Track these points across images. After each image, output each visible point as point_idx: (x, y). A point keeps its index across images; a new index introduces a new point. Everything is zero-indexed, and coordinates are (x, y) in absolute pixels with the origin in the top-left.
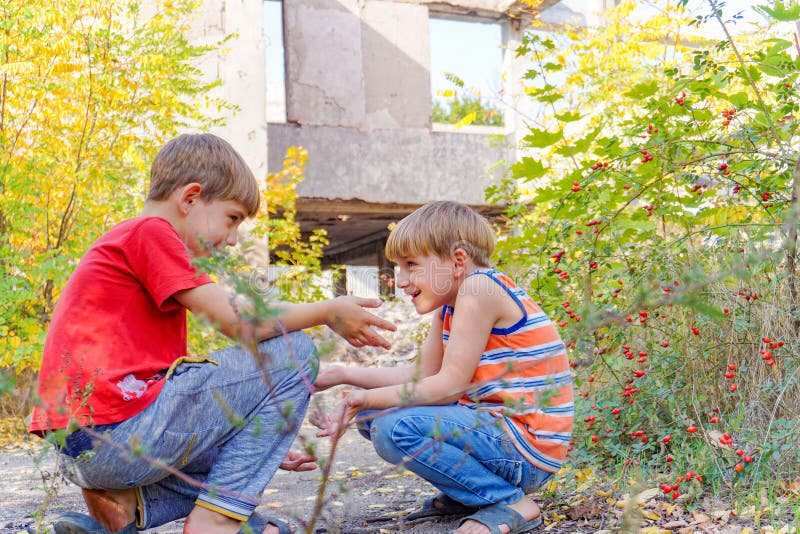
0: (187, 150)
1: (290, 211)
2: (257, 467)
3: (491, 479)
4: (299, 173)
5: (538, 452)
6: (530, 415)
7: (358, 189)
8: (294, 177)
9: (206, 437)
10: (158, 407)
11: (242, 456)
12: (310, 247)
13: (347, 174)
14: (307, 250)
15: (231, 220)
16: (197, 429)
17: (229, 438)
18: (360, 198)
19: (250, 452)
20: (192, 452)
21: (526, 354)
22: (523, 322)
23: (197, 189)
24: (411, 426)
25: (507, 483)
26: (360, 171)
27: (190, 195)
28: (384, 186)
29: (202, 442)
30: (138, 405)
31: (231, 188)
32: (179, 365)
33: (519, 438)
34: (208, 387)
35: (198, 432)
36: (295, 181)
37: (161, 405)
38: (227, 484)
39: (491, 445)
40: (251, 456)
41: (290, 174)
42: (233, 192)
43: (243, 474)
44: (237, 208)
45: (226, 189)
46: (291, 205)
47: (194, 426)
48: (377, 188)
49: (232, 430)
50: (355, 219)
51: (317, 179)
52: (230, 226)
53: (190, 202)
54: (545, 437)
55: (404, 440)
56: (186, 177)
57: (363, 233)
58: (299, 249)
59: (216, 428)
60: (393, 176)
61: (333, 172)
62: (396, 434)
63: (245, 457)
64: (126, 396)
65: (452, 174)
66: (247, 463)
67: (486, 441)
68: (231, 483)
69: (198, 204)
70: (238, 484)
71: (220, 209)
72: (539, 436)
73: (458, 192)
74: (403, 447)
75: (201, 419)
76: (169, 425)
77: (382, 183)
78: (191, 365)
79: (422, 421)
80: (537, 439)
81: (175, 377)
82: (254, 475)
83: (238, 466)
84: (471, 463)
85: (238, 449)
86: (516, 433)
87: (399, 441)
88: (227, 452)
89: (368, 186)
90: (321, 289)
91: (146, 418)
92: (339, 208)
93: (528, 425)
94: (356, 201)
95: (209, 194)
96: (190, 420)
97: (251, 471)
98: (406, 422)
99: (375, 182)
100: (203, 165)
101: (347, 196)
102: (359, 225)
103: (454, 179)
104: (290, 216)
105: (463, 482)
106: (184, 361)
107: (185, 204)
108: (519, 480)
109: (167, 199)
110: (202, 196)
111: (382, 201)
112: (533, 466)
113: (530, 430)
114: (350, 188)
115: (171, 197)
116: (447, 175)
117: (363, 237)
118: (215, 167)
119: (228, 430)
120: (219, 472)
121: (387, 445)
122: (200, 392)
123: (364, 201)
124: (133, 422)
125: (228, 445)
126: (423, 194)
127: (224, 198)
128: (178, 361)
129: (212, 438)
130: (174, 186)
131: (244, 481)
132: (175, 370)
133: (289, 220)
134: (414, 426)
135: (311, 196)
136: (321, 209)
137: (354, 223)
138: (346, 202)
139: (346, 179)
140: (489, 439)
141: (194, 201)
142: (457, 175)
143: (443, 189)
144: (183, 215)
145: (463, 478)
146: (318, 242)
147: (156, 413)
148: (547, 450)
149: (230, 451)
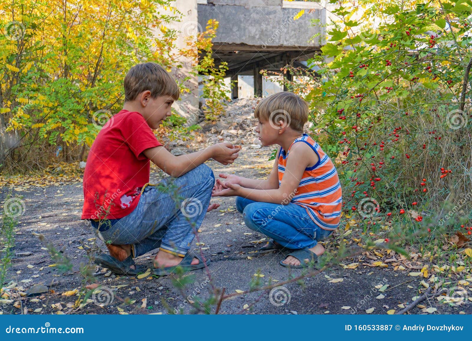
0: (140, 73)
1: (210, 52)
2: (187, 231)
3: (302, 237)
4: (214, 33)
5: (325, 223)
6: (320, 206)
7: (244, 38)
8: (211, 35)
9: (162, 221)
10: (138, 210)
11: (180, 227)
12: (219, 71)
13: (238, 30)
14: (218, 73)
15: (167, 105)
16: (157, 218)
17: (172, 219)
18: (245, 42)
19: (183, 225)
20: (155, 228)
21: (320, 179)
22: (319, 163)
23: (148, 93)
24: (262, 214)
25: (309, 238)
26: (245, 29)
27: (146, 97)
28: (257, 37)
29: (160, 224)
30: (129, 211)
31: (165, 89)
32: (146, 187)
33: (316, 218)
34: (161, 198)
35: (158, 219)
36: (212, 37)
37: (139, 209)
38: (174, 240)
39: (302, 222)
40: (185, 226)
41: (209, 33)
42: (166, 91)
43: (181, 235)
44: (169, 98)
45: (163, 90)
46: (210, 49)
47: (156, 217)
48: (254, 38)
49: (174, 216)
50: (242, 53)
51: (223, 33)
52: (166, 108)
53: (146, 99)
54: (328, 216)
55: (259, 221)
56: (143, 87)
57: (247, 59)
58: (214, 72)
59: (166, 217)
60: (262, 31)
61: (231, 29)
62: (255, 218)
63: (182, 227)
64: (123, 206)
65: (292, 30)
66: (182, 230)
67: (299, 220)
68: (176, 239)
69: (150, 100)
70: (180, 239)
71: (161, 101)
72: (325, 216)
73: (295, 40)
74: (258, 224)
75: (159, 214)
76: (144, 218)
77: (256, 35)
78: (152, 187)
79: (268, 212)
80: (325, 218)
81: (145, 193)
82: (187, 235)
83: (179, 232)
84: (291, 230)
85: (178, 224)
86: (314, 215)
87: (256, 221)
88: (172, 225)
89: (249, 36)
90: (225, 92)
91: (133, 215)
92: (234, 48)
93: (320, 211)
94: (243, 44)
95: (155, 95)
96: (153, 214)
97: (185, 233)
98: (259, 211)
99: (253, 34)
100: (149, 80)
101: (238, 42)
102: (244, 55)
103: (293, 32)
104: (210, 55)
105: (287, 239)
106: (148, 185)
107: (144, 102)
108: (315, 237)
109: (135, 99)
110: (152, 96)
111: (256, 44)
112: (322, 229)
113: (321, 213)
114: (240, 38)
115: (136, 99)
116: (290, 31)
117: (247, 61)
118: (155, 80)
119: (172, 216)
120: (170, 235)
121: (250, 222)
122: (157, 201)
123: (247, 45)
124: (127, 218)
125: (173, 222)
126: (277, 41)
127: (162, 94)
128: (145, 185)
129: (164, 221)
130: (137, 93)
131: (182, 238)
132: (144, 190)
133: (209, 57)
134: (264, 214)
135: (220, 42)
136: (225, 48)
137: (241, 54)
138: (237, 45)
139: (238, 33)
140: (300, 219)
141: (148, 99)
142: (295, 31)
143: (288, 38)
144: (143, 107)
145: (288, 237)
146: (224, 68)
147: (137, 213)
148: (330, 222)
149: (174, 225)
